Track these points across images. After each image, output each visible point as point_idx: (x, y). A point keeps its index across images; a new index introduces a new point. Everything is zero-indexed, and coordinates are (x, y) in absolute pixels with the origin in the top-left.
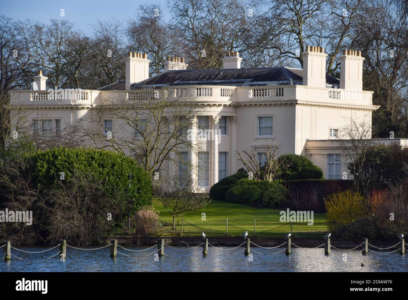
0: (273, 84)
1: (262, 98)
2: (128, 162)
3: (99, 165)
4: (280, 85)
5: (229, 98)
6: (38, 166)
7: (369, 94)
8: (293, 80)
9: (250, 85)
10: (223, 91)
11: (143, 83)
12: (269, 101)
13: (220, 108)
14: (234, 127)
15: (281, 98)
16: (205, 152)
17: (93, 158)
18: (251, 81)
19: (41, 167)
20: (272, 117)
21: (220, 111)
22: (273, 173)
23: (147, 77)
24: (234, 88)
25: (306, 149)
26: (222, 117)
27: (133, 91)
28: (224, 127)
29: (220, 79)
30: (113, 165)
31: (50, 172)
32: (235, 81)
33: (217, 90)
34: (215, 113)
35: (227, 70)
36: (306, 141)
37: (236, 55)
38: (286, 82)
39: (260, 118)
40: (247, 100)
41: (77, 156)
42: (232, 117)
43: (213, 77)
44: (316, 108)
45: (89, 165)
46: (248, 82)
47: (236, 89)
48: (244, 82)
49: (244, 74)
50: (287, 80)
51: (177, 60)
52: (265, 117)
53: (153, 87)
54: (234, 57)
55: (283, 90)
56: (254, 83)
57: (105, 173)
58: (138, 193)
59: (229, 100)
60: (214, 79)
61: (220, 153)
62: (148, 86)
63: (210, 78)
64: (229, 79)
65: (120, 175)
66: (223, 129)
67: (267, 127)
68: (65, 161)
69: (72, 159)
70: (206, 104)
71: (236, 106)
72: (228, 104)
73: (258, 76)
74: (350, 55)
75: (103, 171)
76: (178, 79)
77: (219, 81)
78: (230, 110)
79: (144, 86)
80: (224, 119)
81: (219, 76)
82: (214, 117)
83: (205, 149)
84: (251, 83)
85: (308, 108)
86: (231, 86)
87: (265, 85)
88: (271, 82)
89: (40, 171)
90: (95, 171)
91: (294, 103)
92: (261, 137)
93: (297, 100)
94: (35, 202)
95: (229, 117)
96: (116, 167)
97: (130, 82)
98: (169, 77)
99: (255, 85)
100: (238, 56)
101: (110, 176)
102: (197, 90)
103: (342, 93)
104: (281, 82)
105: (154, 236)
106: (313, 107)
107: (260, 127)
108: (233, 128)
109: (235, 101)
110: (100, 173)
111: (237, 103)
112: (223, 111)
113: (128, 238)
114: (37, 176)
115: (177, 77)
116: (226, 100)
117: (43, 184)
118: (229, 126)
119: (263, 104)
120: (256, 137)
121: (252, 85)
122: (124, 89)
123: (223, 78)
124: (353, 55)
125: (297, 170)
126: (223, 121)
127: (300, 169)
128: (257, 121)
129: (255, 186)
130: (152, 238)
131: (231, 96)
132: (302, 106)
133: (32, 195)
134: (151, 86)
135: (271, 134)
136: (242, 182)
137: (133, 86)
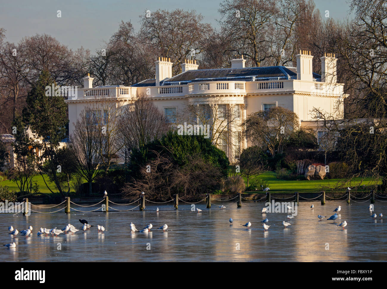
0: (274, 79)
1: (266, 90)
7: (342, 86)
8: (290, 76)
10: (236, 85)
12: (272, 93)
15: (281, 90)
20: (275, 104)
24: (244, 82)
27: (165, 87)
33: (232, 84)
34: (231, 102)
35: (235, 69)
36: (301, 122)
38: (284, 77)
39: (265, 105)
43: (225, 74)
44: (305, 96)
49: (250, 72)
51: (190, 62)
52: (269, 104)
54: (241, 59)
55: (282, 83)
62: (174, 82)
71: (247, 96)
72: (240, 95)
78: (242, 99)
79: (171, 82)
81: (230, 73)
84: (256, 79)
85: (302, 97)
91: (292, 93)
93: (294, 91)
95: (241, 105)
97: (159, 79)
102: (217, 84)
103: (323, 85)
104: (281, 77)
112: (238, 100)
119: (268, 94)
123: (233, 75)
126: (237, 108)
132: (298, 95)
134: (177, 82)
137: (161, 82)
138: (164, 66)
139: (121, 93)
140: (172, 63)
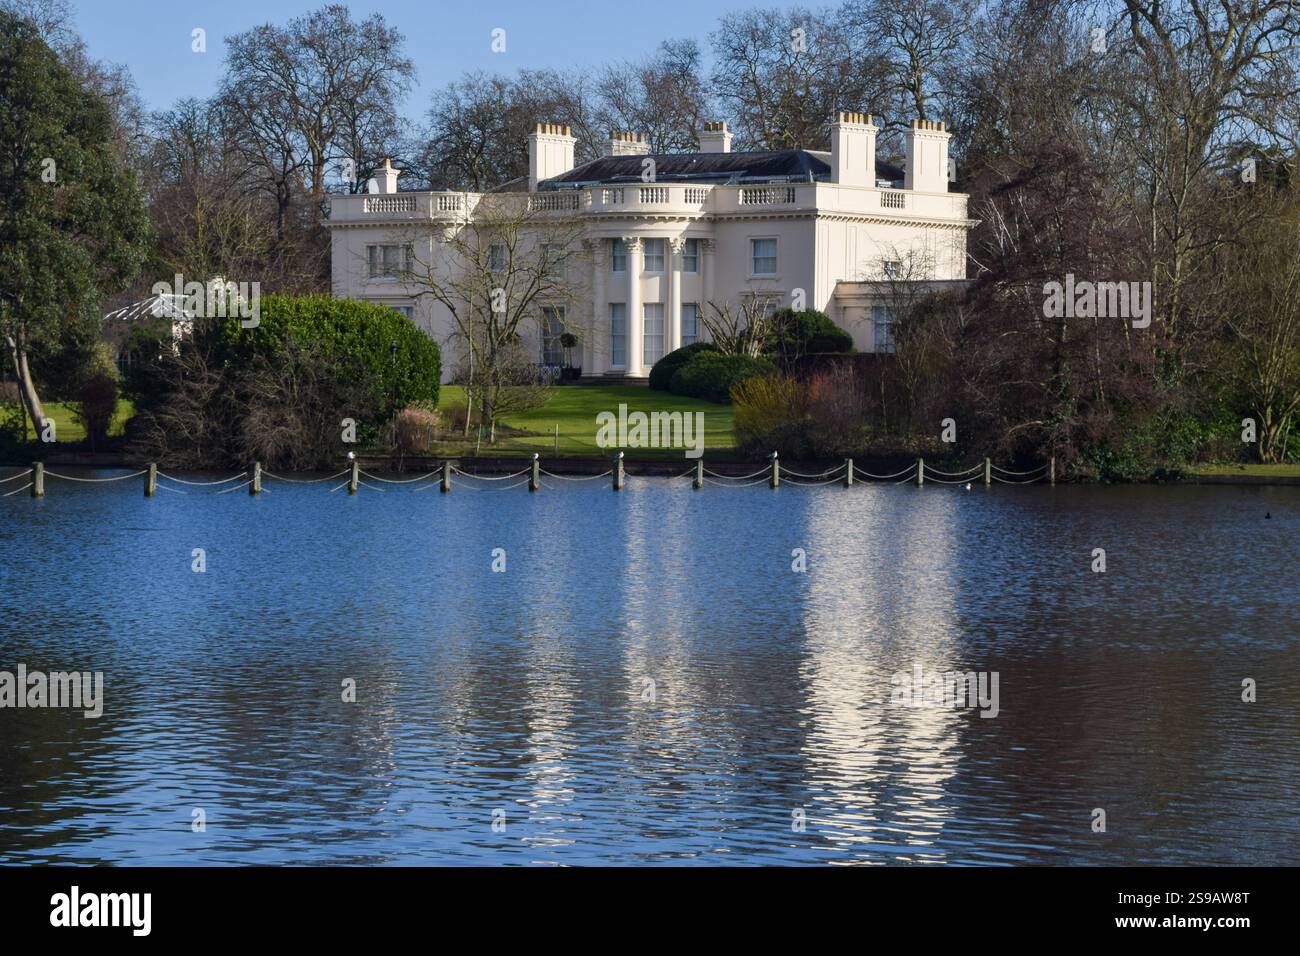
0: (780, 180)
1: (758, 206)
2: (394, 322)
3: (336, 326)
4: (792, 181)
5: (701, 205)
6: (228, 328)
7: (962, 199)
8: (815, 173)
9: (740, 183)
10: (688, 194)
11: (558, 179)
12: (771, 212)
13: (684, 225)
14: (710, 259)
15: (790, 206)
16: (656, 304)
17: (326, 315)
18: (742, 176)
19: (231, 330)
20: (774, 241)
21: (684, 229)
22: (760, 341)
23: (570, 167)
24: (709, 187)
25: (835, 298)
26: (688, 240)
27: (542, 194)
28: (691, 258)
29: (691, 173)
30: (363, 327)
31: (246, 339)
32: (713, 174)
33: (677, 191)
34: (675, 233)
35: (705, 154)
36: (838, 284)
37: (722, 129)
38: (801, 176)
39: (755, 242)
40: (732, 209)
41: (298, 310)
42: (706, 240)
43: (679, 168)
44: (856, 223)
45: (317, 328)
46: (737, 176)
47: (714, 189)
48: (728, 177)
49: (733, 163)
50: (804, 173)
51: (628, 137)
52: (764, 240)
53: (574, 186)
54: (720, 132)
55: (794, 190)
56: (748, 179)
57: (346, 341)
58: (411, 377)
59: (702, 210)
60: (679, 172)
61: (684, 306)
62: (566, 184)
63: (673, 170)
64: (705, 171)
65: (373, 345)
66: (691, 262)
67: (768, 258)
68: (275, 320)
69: (286, 316)
70: (656, 216)
71: (714, 220)
72: (697, 217)
73: (755, 165)
74: (924, 129)
75: (342, 338)
76: (619, 172)
77: (686, 176)
78: (703, 227)
79: (559, 184)
80: (692, 243)
81: (690, 165)
82: (671, 240)
83: (656, 299)
84: (742, 179)
85: (841, 224)
86: (707, 183)
87: (766, 182)
88: (775, 177)
89: (229, 337)
90: (328, 338)
91: (812, 214)
92: (758, 275)
93: (817, 210)
94: (217, 392)
95: (701, 240)
96: (368, 332)
97: (536, 178)
98: (605, 169)
99: (748, 182)
100: (725, 131)
101: (355, 347)
102: (642, 190)
103: (908, 198)
104: (793, 177)
105: (427, 455)
106: (850, 223)
107: (755, 259)
108: (708, 260)
109: (712, 210)
110: (337, 342)
111: (715, 215)
112: (692, 228)
113: (383, 458)
114: (224, 347)
115: (617, 169)
116: (696, 210)
117: (234, 361)
118: (702, 258)
119: (760, 216)
120: (748, 276)
121: (744, 182)
122: (527, 189)
123: (696, 170)
124: (930, 129)
125: (802, 335)
126: (691, 247)
127: (810, 333)
128: (750, 247)
129: (721, 365)
130: (424, 458)
131: (705, 202)
132: (829, 221)
133: (211, 381)
134: (571, 184)
135: (774, 271)
136: (699, 358)
137: (541, 184)
138: (550, 146)
139: (441, 207)
140: (575, 140)
